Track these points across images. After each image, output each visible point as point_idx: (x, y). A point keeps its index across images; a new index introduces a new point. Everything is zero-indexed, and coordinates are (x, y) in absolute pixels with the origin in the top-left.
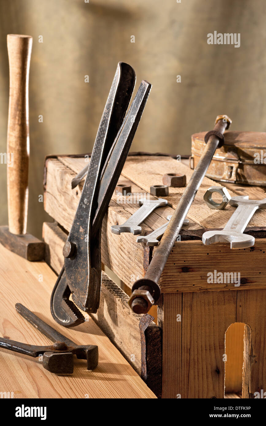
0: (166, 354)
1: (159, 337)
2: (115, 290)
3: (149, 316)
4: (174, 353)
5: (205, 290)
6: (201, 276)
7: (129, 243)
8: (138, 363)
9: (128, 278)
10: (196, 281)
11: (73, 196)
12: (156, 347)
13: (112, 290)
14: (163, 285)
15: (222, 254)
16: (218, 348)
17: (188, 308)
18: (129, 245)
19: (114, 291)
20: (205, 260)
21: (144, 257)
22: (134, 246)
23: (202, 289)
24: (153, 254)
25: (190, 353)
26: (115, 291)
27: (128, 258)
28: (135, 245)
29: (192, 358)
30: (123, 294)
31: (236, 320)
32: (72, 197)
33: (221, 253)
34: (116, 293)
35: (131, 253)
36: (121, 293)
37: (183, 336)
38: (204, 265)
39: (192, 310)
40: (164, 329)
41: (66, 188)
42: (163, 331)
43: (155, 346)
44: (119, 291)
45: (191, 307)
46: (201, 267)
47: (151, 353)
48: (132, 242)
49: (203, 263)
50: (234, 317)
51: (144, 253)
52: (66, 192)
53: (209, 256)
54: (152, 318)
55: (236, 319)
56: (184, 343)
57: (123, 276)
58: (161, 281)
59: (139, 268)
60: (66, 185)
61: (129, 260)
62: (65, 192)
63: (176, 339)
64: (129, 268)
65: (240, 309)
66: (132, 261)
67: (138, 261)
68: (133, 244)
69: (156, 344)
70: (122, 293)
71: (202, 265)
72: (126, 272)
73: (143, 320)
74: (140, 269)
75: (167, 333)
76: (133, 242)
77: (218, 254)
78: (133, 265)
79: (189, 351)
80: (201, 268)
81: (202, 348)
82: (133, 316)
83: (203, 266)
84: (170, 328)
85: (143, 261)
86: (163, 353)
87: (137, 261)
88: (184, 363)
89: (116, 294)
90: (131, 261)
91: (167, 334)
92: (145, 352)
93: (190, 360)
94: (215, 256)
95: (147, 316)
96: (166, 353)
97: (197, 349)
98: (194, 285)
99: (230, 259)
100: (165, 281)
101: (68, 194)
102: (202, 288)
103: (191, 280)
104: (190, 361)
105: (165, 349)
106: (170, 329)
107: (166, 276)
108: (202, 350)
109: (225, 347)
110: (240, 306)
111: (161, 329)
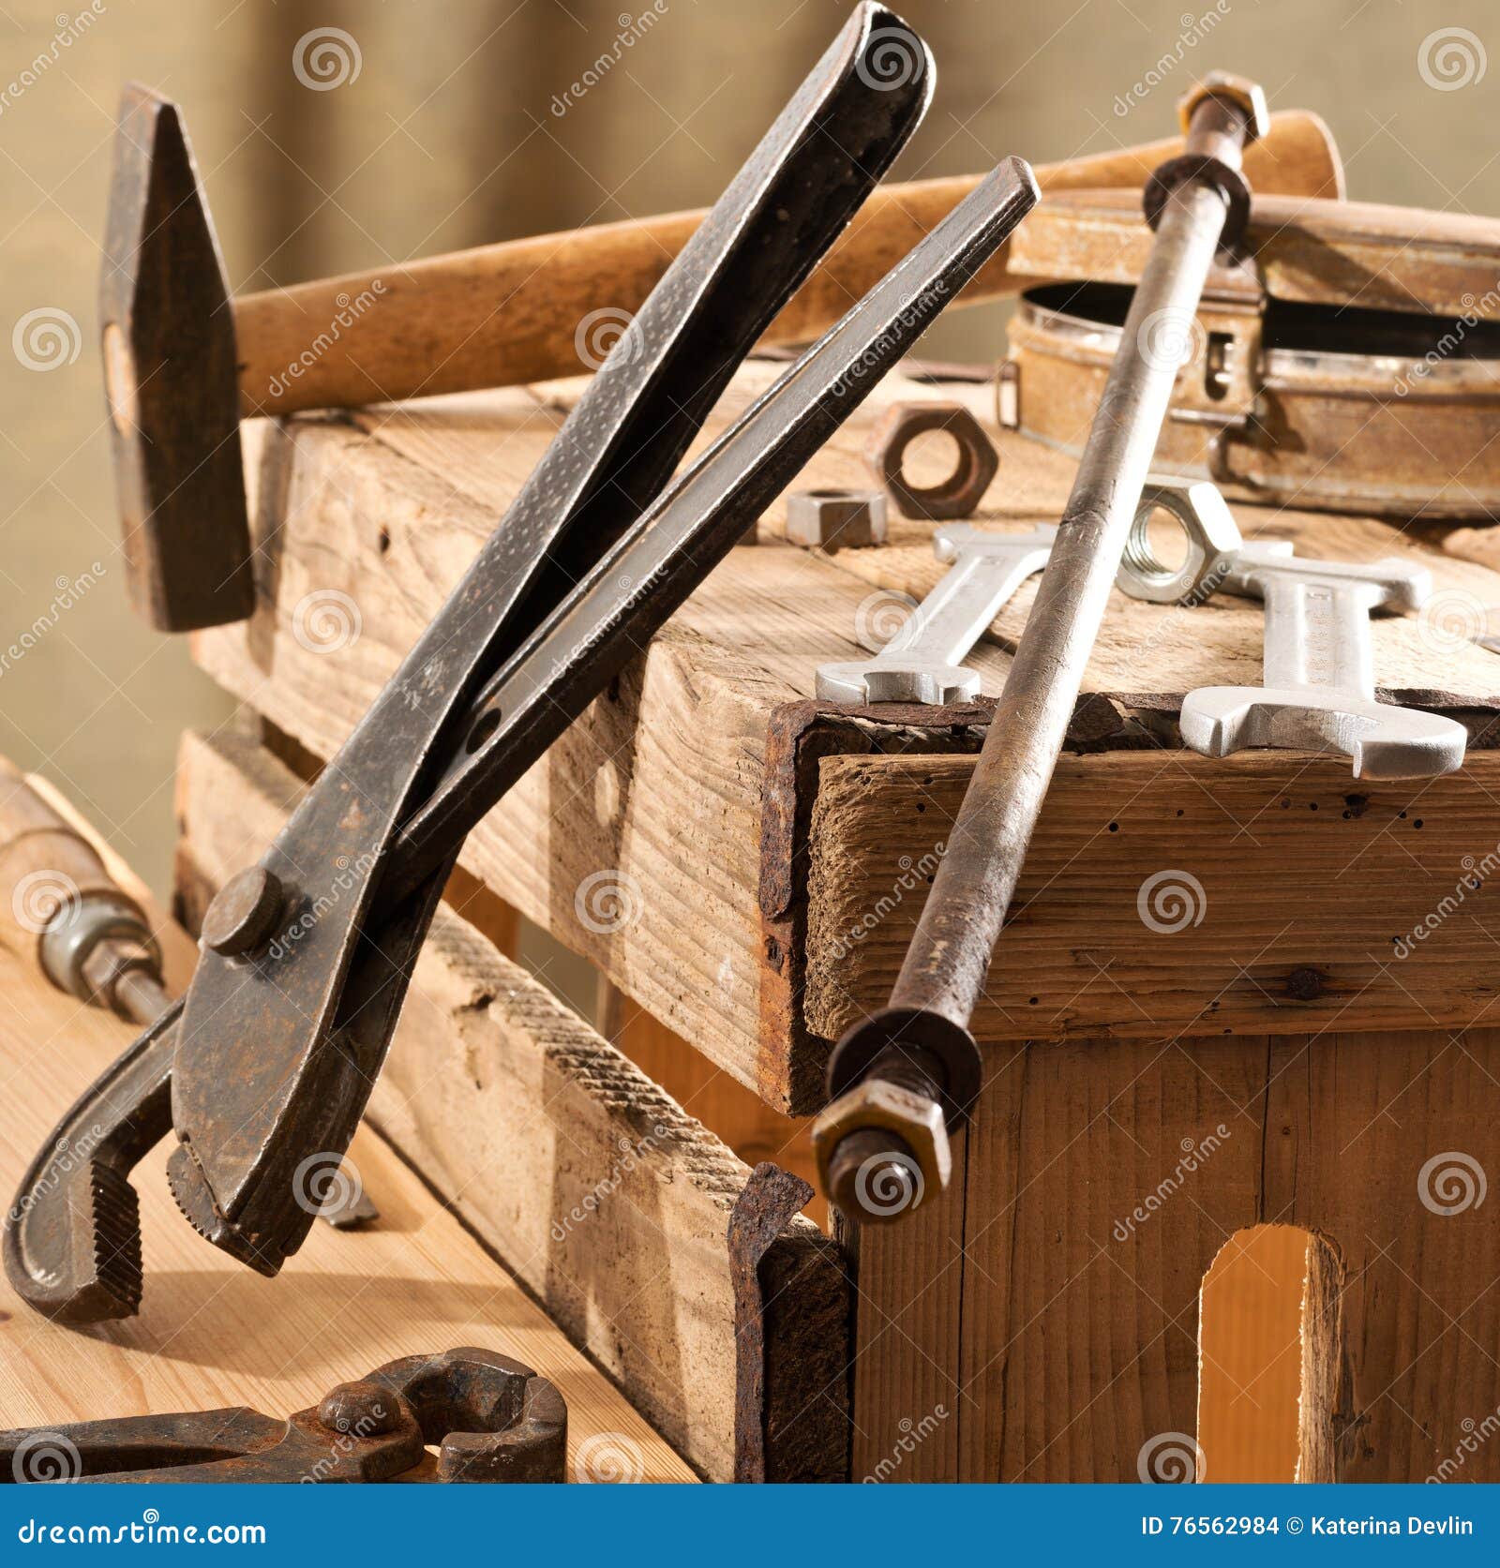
0: (871, 1397)
1: (835, 1300)
2: (591, 1061)
3: (785, 1180)
4: (919, 1391)
5: (1090, 1033)
6: (1075, 952)
7: (675, 781)
8: (716, 1455)
9: (668, 976)
10: (1049, 977)
11: (359, 559)
12: (819, 1355)
13: (574, 1062)
14: (868, 994)
15: (1190, 831)
16: (1163, 1369)
17: (1000, 1136)
18: (679, 793)
19: (583, 1064)
20: (1096, 862)
21: (763, 848)
22: (707, 792)
23: (1079, 1022)
24: (814, 821)
25: (1005, 1396)
26: (590, 1067)
27: (671, 867)
28: (713, 790)
29: (1016, 1421)
30: (634, 1080)
31: (1263, 1211)
32: (356, 564)
33: (1182, 824)
34: (594, 1078)
35: (687, 835)
36: (621, 1078)
37: (969, 1294)
38: (1093, 890)
39: (1018, 1148)
40: (865, 1256)
41: (323, 519)
42: (861, 1265)
43: (816, 1347)
44: (611, 1068)
45: (1016, 1126)
46: (1073, 898)
47: (792, 1387)
48: (696, 770)
49: (1089, 877)
50: (1251, 1189)
51: (764, 823)
52: (323, 541)
53: (1121, 837)
54: (799, 1192)
55: (1262, 1204)
56: (975, 1336)
57: (639, 968)
58: (855, 974)
59: (731, 913)
60: (325, 502)
61: (677, 876)
62: (316, 545)
63: (934, 1311)
64: (673, 921)
65: (1287, 1145)
66: (694, 878)
67: (730, 874)
68: (703, 784)
69: (822, 1337)
70: (628, 1075)
71: (1080, 890)
72: (655, 944)
73: (752, 1204)
74: (739, 918)
75: (880, 1275)
76: (703, 773)
77: (1168, 831)
78: (698, 898)
79: (1000, 1381)
80: (1074, 905)
81: (1070, 1365)
82: (694, 1190)
83: (1087, 897)
84: (900, 1246)
85: (755, 873)
86: (858, 1392)
87: (722, 878)
88: (974, 1452)
89: (598, 1082)
90: (687, 881)
91: (880, 1283)
92: (758, 1382)
93: (1003, 1434)
94: (1154, 838)
95: (770, 1181)
96: (877, 1392)
97: (1047, 1369)
98: (1034, 1001)
99: (1230, 861)
100: (880, 972)
101: (333, 552)
102: (1078, 1016)
103: (1017, 972)
104: (1003, 1441)
105: (867, 1367)
106: (899, 1257)
107: (884, 944)
108: (1070, 1379)
109: (1200, 1364)
110: (1286, 1131)
111: (847, 1256)
